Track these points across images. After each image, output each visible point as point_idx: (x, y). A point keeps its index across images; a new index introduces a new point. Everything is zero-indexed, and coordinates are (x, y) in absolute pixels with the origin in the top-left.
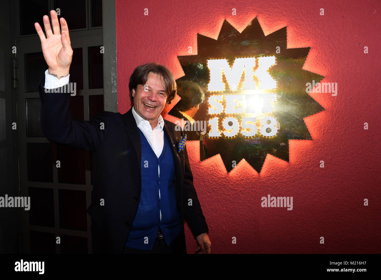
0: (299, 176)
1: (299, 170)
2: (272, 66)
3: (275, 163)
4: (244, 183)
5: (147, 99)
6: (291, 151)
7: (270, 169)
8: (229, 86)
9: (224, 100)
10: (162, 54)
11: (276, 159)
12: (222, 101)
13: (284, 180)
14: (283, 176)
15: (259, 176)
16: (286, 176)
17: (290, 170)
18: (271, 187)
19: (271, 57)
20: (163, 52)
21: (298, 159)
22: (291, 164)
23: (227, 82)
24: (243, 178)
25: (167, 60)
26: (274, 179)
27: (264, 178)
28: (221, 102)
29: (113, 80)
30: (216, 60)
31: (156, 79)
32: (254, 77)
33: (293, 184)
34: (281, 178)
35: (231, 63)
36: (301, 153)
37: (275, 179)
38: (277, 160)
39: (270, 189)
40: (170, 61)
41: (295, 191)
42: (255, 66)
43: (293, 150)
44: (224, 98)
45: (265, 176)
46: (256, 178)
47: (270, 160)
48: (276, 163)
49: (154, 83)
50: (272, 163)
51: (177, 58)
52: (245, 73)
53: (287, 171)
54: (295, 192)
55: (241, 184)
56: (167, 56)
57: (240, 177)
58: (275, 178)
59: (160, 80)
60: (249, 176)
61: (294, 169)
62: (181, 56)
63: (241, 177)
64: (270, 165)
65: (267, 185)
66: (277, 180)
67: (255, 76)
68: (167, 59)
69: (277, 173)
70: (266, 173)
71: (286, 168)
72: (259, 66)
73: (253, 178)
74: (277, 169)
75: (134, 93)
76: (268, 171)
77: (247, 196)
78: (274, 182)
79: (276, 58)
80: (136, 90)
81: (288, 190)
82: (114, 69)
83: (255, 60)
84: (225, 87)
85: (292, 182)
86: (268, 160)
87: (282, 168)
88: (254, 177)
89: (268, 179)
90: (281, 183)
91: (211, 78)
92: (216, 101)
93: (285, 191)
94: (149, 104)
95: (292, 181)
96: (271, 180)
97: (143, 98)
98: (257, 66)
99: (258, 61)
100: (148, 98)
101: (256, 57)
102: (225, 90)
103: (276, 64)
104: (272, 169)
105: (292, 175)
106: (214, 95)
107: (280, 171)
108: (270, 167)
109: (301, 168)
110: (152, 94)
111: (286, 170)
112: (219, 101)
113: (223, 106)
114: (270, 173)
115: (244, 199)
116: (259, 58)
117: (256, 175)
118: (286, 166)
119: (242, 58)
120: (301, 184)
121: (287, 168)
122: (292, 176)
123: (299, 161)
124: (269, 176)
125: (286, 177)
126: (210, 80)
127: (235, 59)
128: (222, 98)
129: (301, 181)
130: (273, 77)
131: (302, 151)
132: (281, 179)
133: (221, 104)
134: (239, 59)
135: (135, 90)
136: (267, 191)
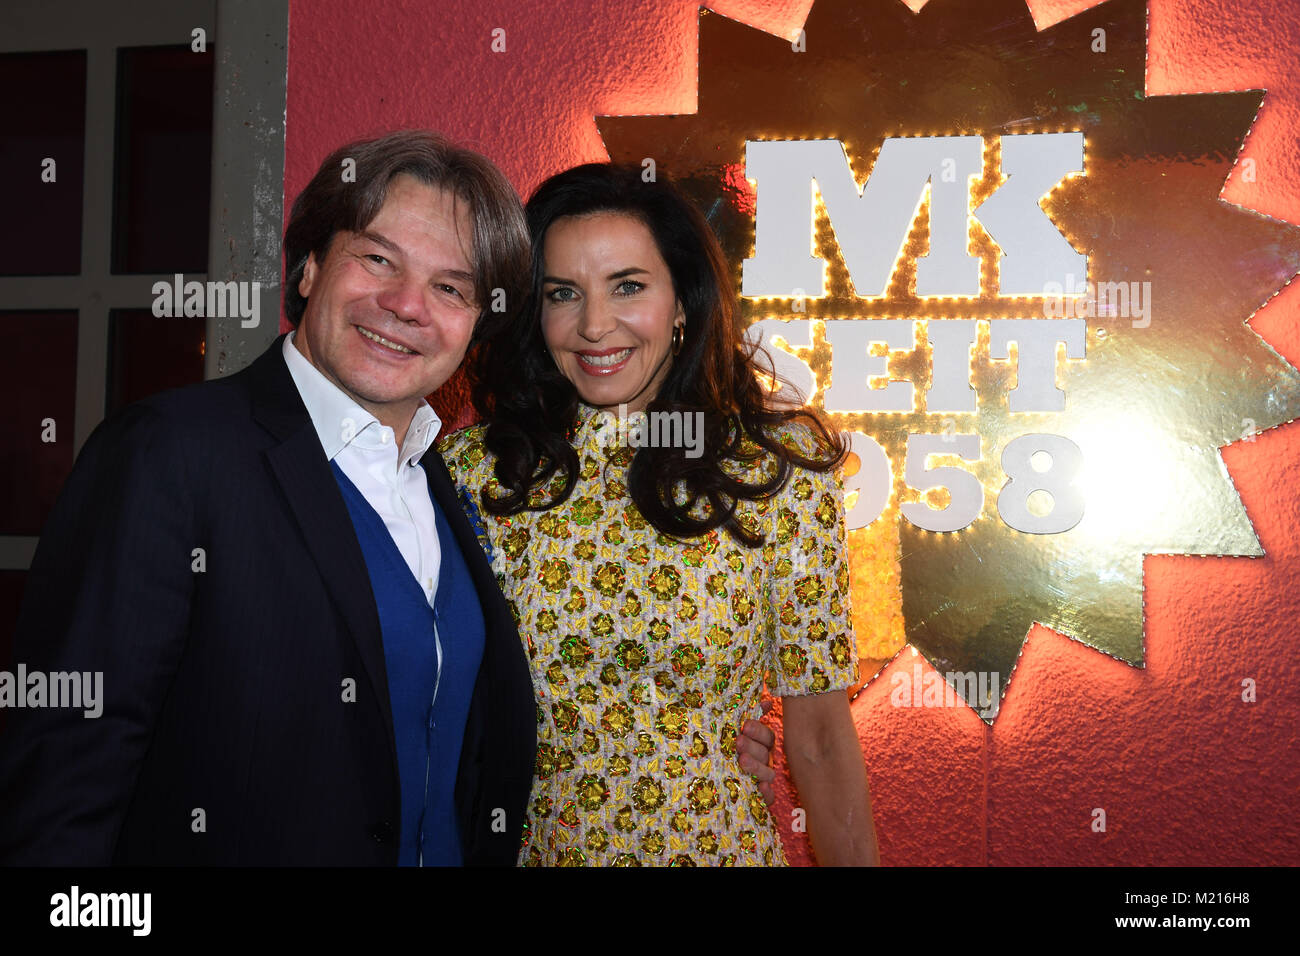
0: (1195, 747)
1: (1197, 714)
2: (1065, 182)
3: (1073, 673)
4: (909, 772)
5: (374, 304)
6: (1158, 617)
7: (1046, 706)
8: (847, 274)
9: (823, 345)
10: (519, 104)
11: (1077, 654)
12: (811, 348)
13: (1119, 766)
14: (1115, 742)
15: (990, 740)
16: (1129, 742)
17: (1150, 714)
18: (1049, 803)
19: (1061, 137)
20: (524, 94)
21: (1194, 660)
22: (1156, 684)
23: (840, 253)
24: (906, 745)
25: (544, 136)
26: (1063, 755)
27: (1017, 748)
28: (804, 354)
29: (263, 228)
30: (789, 145)
31: (431, 210)
32: (974, 236)
33: (1166, 788)
34: (1103, 753)
35: (863, 161)
36: (1210, 627)
37: (1072, 760)
38: (1084, 658)
39: (1047, 810)
40: (560, 138)
41: (1177, 825)
42: (980, 177)
43: (1164, 613)
44: (821, 332)
45: (1018, 738)
46: (975, 750)
47: (1050, 655)
48: (1078, 672)
49: (421, 229)
50: (1055, 673)
51: (594, 127)
52: (929, 211)
53: (1133, 718)
54: (1176, 830)
55: (894, 778)
56: (545, 114)
57: (889, 741)
58: (1073, 753)
59: (452, 220)
60: (938, 736)
61: (1172, 707)
62: (615, 120)
63: (897, 744)
64: (1049, 681)
65: (1033, 788)
66: (1081, 763)
67: (980, 229)
68: (545, 131)
69: (1084, 725)
70: (1026, 727)
71: (1127, 704)
72: (1004, 177)
73: (956, 751)
74: (1082, 708)
75: (312, 276)
76: (1034, 714)
77: (927, 844)
78: (1066, 772)
79: (1086, 143)
80: (323, 260)
81: (1137, 820)
82: (269, 172)
83: (984, 148)
84: (826, 279)
85: (1160, 779)
86: (1036, 655)
87: (1109, 701)
88: (963, 742)
89: (1036, 757)
90: (1103, 782)
91: (758, 233)
92: (782, 349)
93: (1126, 824)
94: (382, 336)
95: (1159, 773)
96: (1052, 761)
97: (356, 301)
98: (991, 178)
99: (999, 155)
100: (382, 300)
101: (988, 136)
102: (825, 294)
103: (1086, 173)
104: (1058, 707)
105: (1159, 741)
106: (771, 317)
107: (1099, 714)
108: (1048, 693)
109: (1205, 706)
110: (402, 285)
111: (1130, 710)
112: (797, 348)
113: (814, 375)
114: (1049, 727)
115: (908, 857)
116: (1000, 139)
117: (975, 735)
118: (1127, 692)
119: (918, 135)
120: (1206, 787)
121: (1131, 701)
122: (1162, 748)
123: (1198, 665)
124: (1043, 743)
125: (1126, 752)
126: (753, 240)
127: (880, 143)
128: (812, 335)
129: (1209, 774)
130: (1069, 237)
131: (1213, 615)
132: (1100, 761)
133: (806, 363)
134: (903, 141)
135: (316, 261)
136: (1028, 817)
